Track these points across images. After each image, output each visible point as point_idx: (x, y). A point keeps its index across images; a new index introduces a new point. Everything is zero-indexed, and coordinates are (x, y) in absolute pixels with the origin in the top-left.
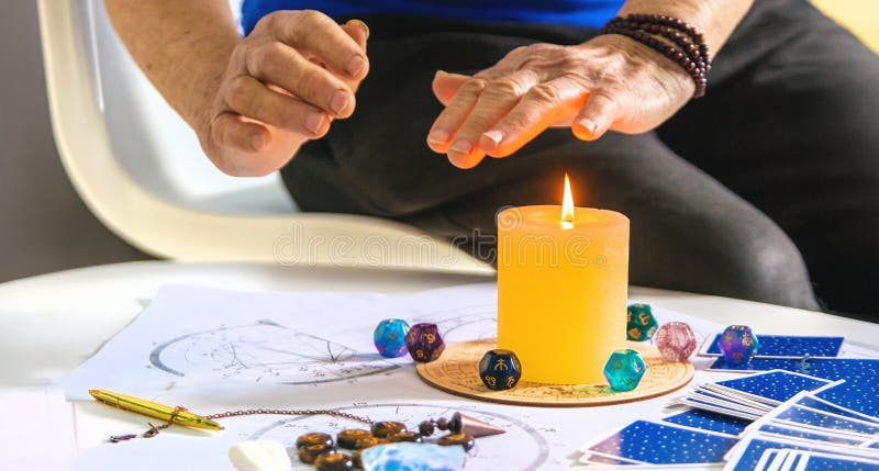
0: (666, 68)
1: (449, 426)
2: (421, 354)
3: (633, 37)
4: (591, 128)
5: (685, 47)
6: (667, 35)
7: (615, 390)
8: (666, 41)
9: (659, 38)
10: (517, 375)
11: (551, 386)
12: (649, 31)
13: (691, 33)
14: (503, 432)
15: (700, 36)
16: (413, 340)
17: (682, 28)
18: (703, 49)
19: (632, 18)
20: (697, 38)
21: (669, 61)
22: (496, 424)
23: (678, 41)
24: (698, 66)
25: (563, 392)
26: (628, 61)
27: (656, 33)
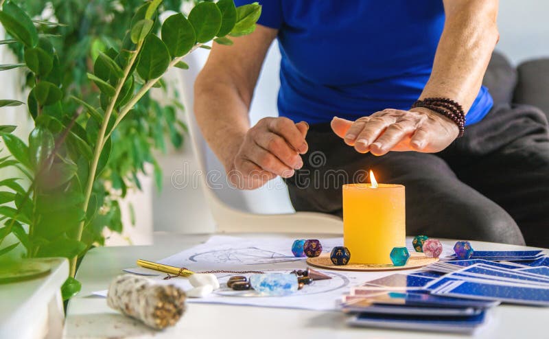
0: (447, 121)
1: (303, 274)
2: (309, 253)
3: (429, 108)
4: (419, 145)
5: (454, 112)
6: (444, 106)
7: (395, 265)
8: (445, 110)
9: (441, 108)
10: (348, 259)
11: (365, 264)
12: (435, 105)
13: (456, 105)
14: (331, 278)
15: (460, 106)
16: (306, 246)
17: (452, 103)
18: (462, 112)
19: (426, 100)
20: (459, 107)
21: (447, 119)
22: (330, 275)
23: (451, 109)
24: (461, 121)
25: (369, 266)
26: (429, 118)
27: (439, 106)
